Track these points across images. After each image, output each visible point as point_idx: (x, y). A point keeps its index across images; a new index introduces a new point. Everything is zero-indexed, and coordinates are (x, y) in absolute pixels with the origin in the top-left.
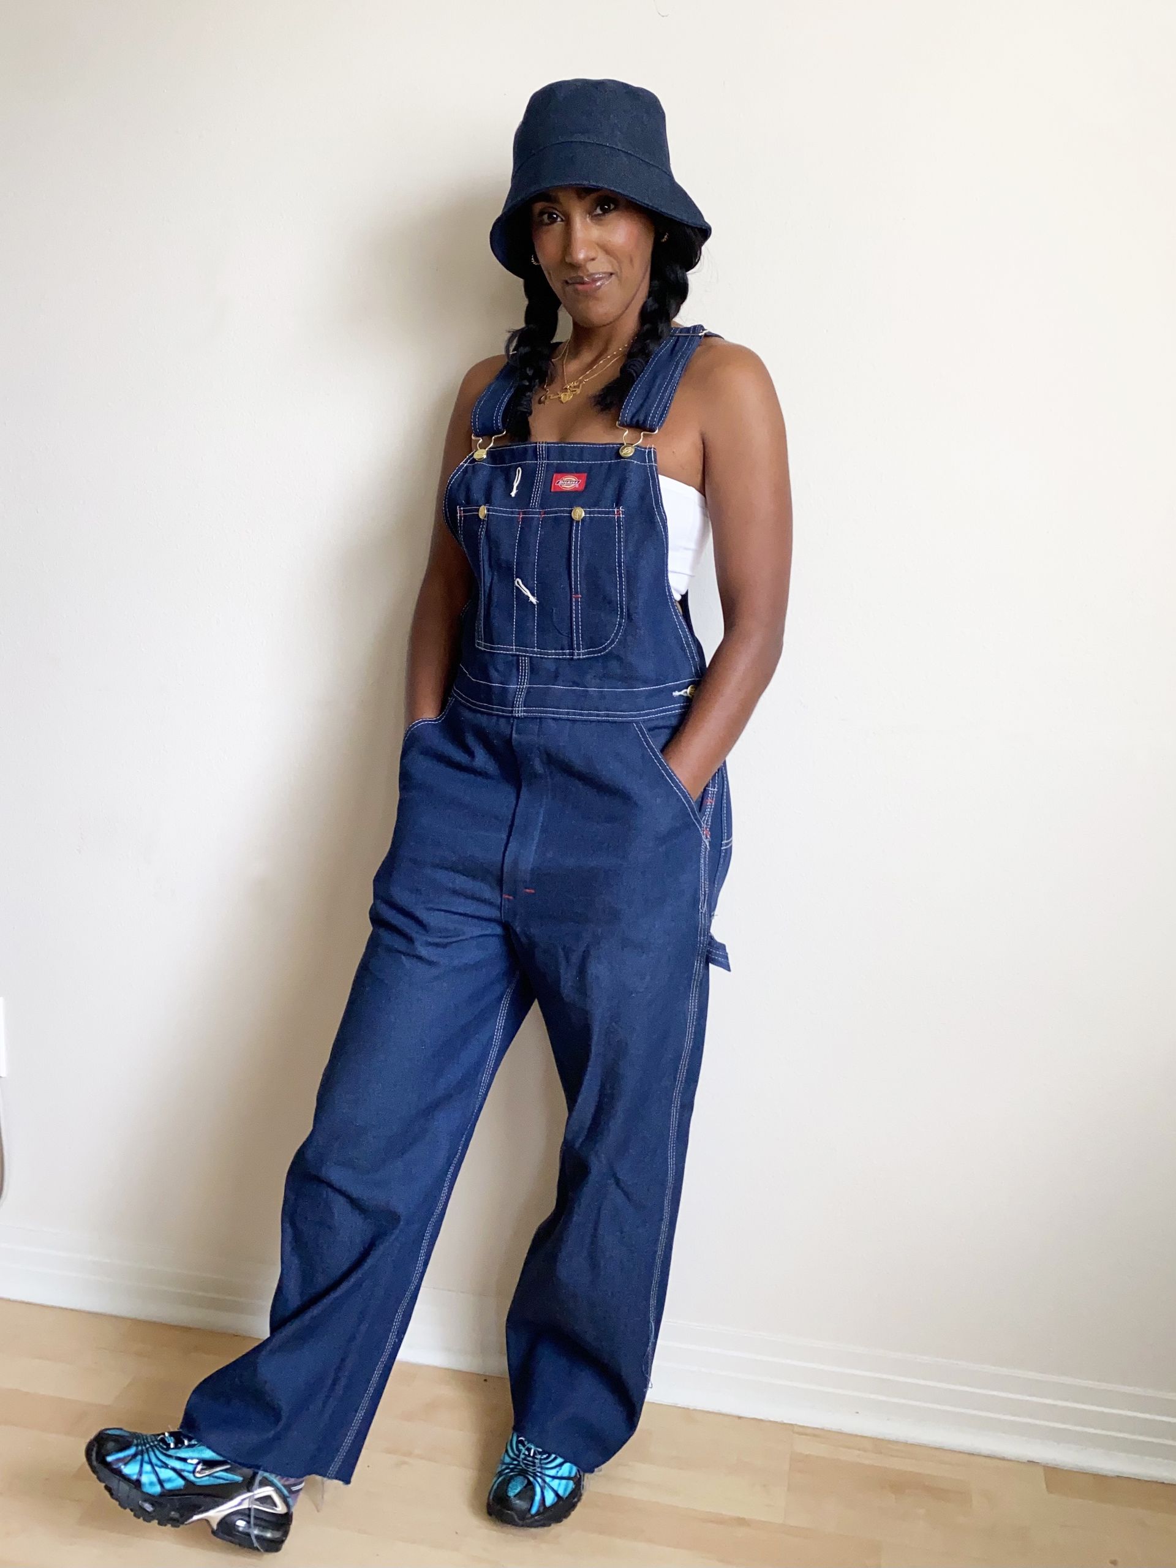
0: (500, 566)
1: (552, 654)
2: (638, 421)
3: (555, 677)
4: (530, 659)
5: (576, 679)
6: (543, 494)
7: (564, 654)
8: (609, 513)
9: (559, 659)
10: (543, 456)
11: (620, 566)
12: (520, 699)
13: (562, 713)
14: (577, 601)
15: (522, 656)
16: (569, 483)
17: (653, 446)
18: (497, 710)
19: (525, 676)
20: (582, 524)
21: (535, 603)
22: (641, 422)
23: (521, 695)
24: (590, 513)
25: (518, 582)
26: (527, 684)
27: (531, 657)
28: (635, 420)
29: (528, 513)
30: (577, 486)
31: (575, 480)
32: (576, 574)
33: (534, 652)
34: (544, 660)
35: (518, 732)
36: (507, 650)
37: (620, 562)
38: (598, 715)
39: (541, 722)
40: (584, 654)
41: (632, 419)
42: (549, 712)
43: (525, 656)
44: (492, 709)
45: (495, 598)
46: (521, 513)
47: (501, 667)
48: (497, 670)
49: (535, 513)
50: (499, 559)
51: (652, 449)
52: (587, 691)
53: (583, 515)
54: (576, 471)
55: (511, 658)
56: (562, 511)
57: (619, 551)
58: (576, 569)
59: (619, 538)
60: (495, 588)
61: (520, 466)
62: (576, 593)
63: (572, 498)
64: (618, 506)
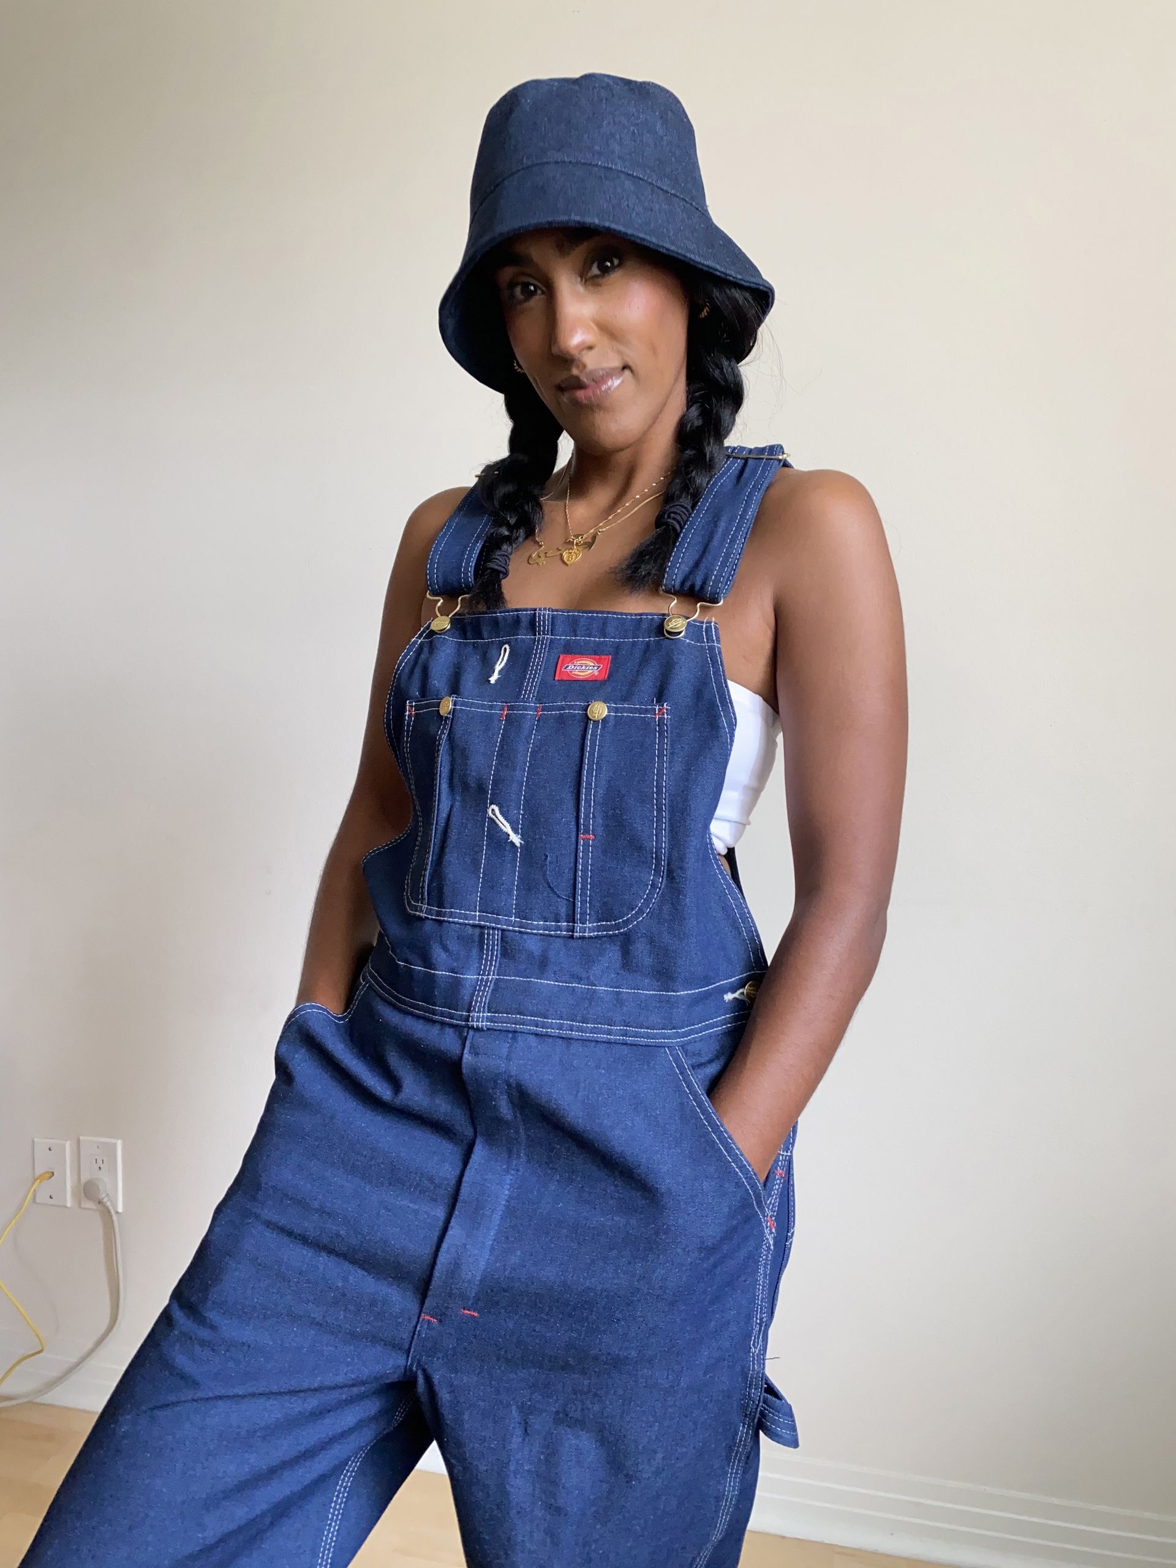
0: (466, 786)
1: (538, 928)
2: (692, 586)
3: (542, 965)
4: (502, 934)
5: (577, 970)
6: (543, 683)
7: (559, 928)
8: (646, 711)
9: (551, 936)
10: (544, 628)
11: (659, 792)
12: (484, 997)
13: (551, 1026)
14: (587, 845)
15: (489, 928)
16: (584, 668)
17: (713, 619)
18: (442, 1014)
19: (491, 961)
20: (603, 728)
21: (518, 845)
22: (697, 588)
23: (484, 991)
24: (617, 710)
25: (494, 811)
26: (494, 975)
27: (503, 930)
28: (688, 584)
29: (518, 708)
30: (596, 673)
31: (593, 664)
32: (588, 801)
33: (509, 923)
34: (525, 936)
35: (475, 1052)
36: (466, 917)
37: (659, 787)
38: (609, 1033)
39: (514, 1039)
40: (591, 930)
41: (683, 583)
42: (528, 1024)
43: (493, 929)
44: (434, 1013)
45: (453, 835)
46: (506, 709)
47: (453, 946)
48: (445, 948)
49: (531, 709)
50: (465, 775)
51: (712, 624)
52: (595, 991)
53: (606, 713)
54: (595, 652)
55: (470, 930)
56: (570, 707)
57: (660, 771)
58: (588, 794)
59: (661, 750)
60: (454, 819)
61: (508, 642)
62: (587, 831)
63: (589, 689)
64: (660, 701)
